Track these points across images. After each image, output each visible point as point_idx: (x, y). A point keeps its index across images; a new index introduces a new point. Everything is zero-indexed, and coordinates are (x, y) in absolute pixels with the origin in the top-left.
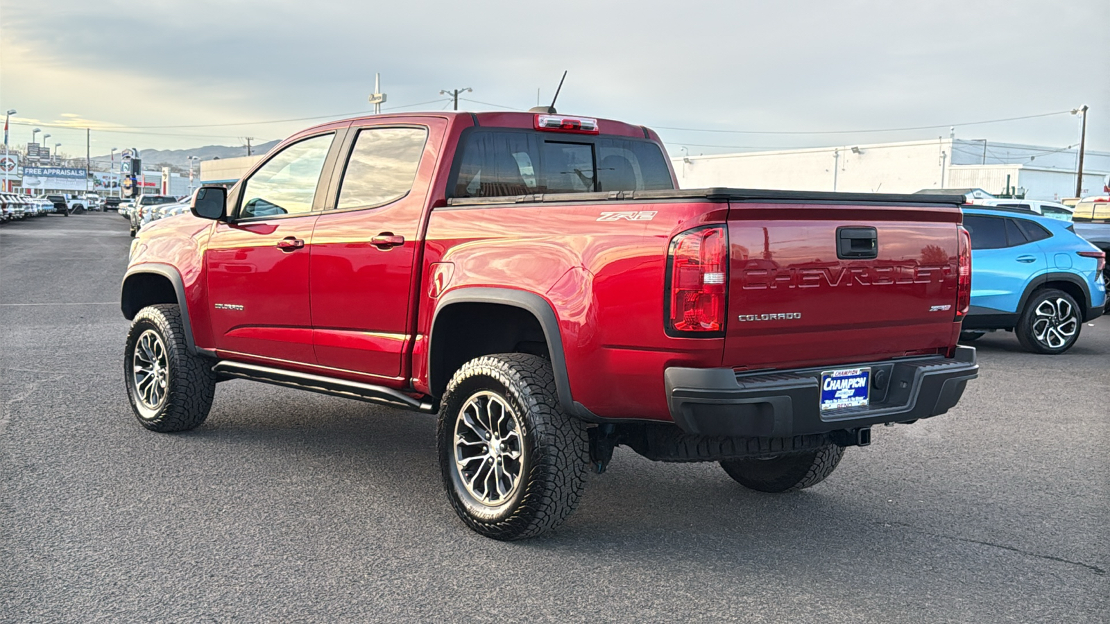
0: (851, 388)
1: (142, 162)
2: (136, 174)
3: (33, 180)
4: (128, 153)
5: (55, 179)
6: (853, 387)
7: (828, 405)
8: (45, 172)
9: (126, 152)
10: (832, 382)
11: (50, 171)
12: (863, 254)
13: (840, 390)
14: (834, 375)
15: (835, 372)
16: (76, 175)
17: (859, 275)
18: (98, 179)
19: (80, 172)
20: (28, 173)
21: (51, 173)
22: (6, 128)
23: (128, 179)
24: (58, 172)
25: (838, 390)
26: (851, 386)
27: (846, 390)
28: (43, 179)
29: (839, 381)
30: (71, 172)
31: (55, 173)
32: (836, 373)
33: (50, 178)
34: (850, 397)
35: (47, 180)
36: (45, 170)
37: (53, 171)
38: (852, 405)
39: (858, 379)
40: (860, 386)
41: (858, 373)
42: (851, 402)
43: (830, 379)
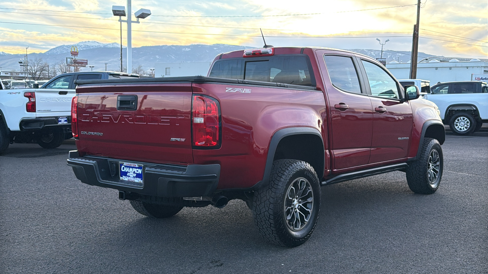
0: (134, 173)
6: (135, 172)
7: (124, 178)
10: (125, 168)
12: (127, 108)
13: (129, 172)
15: (125, 163)
17: (128, 118)
25: (128, 172)
26: (134, 172)
27: (132, 173)
34: (134, 177)
38: (135, 181)
39: (138, 169)
40: (139, 173)
41: (137, 166)
42: (135, 180)
43: (124, 166)
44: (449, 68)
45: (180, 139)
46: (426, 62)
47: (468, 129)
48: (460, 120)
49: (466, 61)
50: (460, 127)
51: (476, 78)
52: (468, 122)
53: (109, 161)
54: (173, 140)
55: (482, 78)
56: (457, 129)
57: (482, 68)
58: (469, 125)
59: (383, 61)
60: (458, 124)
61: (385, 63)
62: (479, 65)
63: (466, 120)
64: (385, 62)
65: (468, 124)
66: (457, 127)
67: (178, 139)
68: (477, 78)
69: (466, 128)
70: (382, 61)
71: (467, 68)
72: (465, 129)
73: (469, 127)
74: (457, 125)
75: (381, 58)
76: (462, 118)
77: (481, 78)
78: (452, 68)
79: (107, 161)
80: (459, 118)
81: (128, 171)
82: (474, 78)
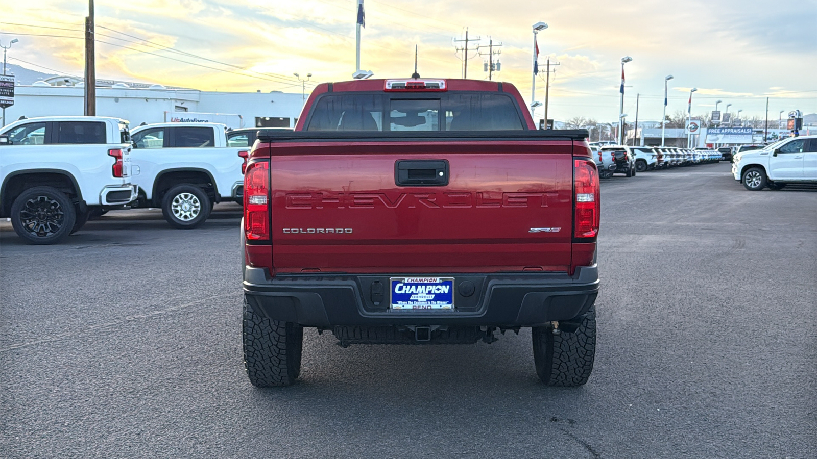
0: (430, 293)
1: (803, 120)
2: (798, 129)
3: (714, 137)
4: (793, 114)
5: (729, 136)
6: (433, 292)
7: (400, 305)
8: (723, 131)
9: (792, 113)
10: (404, 287)
11: (726, 130)
13: (417, 293)
14: (406, 282)
16: (745, 132)
17: (424, 199)
18: (775, 134)
19: (748, 130)
20: (711, 132)
21: (727, 132)
22: (690, 102)
23: (792, 133)
24: (732, 130)
25: (412, 293)
26: (430, 291)
27: (424, 295)
28: (721, 136)
29: (409, 287)
30: (741, 130)
31: (730, 132)
32: (406, 280)
33: (726, 136)
34: (428, 301)
35: (724, 137)
36: (723, 130)
37: (728, 130)
38: (432, 308)
39: (439, 287)
40: (442, 292)
41: (438, 281)
42: (432, 305)
43: (402, 285)
44: (114, 99)
45: (549, 229)
46: (65, 86)
47: (199, 214)
48: (181, 201)
49: (133, 87)
50: (184, 214)
51: (172, 118)
52: (195, 202)
53: (360, 278)
54: (536, 231)
55: (182, 119)
56: (178, 218)
57: (173, 101)
58: (198, 206)
59: (10, 81)
60: (179, 208)
61: (13, 85)
62: (167, 95)
63: (191, 199)
64: (13, 83)
65: (197, 204)
66: (179, 214)
67: (547, 230)
68: (173, 120)
69: (195, 212)
70: (6, 80)
71: (147, 101)
72: (194, 216)
73: (199, 209)
74: (177, 212)
75: (5, 75)
76: (182, 195)
77: (180, 119)
78: (120, 99)
79: (357, 278)
80: (178, 197)
81: (414, 292)
82: (168, 119)
